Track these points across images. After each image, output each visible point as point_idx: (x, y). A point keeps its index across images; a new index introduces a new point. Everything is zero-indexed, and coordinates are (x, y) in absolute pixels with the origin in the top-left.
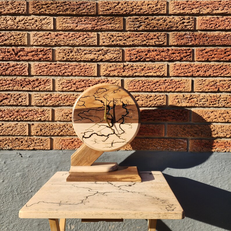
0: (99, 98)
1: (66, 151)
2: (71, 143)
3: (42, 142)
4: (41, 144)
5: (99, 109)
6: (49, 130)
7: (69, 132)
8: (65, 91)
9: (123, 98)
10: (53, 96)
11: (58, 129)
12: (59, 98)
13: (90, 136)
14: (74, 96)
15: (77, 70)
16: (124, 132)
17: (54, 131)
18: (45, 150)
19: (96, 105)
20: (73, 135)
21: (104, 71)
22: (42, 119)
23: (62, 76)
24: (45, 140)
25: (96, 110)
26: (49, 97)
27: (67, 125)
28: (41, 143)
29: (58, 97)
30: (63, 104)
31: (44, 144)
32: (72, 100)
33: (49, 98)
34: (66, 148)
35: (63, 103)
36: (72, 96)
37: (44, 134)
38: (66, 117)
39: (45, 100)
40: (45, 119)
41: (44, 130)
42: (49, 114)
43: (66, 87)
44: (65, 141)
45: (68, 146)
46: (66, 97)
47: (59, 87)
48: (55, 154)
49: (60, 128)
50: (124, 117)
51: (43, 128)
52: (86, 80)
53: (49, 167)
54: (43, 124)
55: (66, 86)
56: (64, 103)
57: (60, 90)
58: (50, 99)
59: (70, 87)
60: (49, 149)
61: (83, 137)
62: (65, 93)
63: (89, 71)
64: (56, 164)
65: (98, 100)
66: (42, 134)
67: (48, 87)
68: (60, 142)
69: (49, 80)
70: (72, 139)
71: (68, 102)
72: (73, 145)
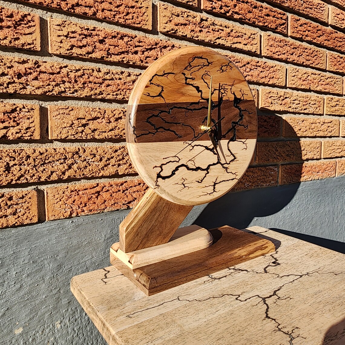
0: (193, 79)
1: (81, 220)
2: (94, 196)
3: (12, 205)
4: (9, 211)
5: (192, 107)
6: (35, 166)
7: (90, 168)
8: (78, 58)
9: (236, 84)
10: (42, 68)
11: (61, 164)
12: (62, 75)
13: (173, 173)
14: (101, 74)
15: (108, 5)
16: (235, 158)
17: (49, 168)
18: (22, 225)
19: (188, 98)
20: (101, 175)
21: (166, 23)
22: (9, 134)
23: (68, 13)
24: (23, 197)
25: (186, 109)
26: (30, 69)
27: (85, 151)
28: (9, 207)
29: (59, 73)
30: (73, 93)
31: (18, 211)
32: (95, 83)
33: (31, 73)
34: (83, 211)
35: (72, 90)
36: (95, 73)
37: (19, 179)
38: (80, 129)
39: (18, 78)
40: (19, 135)
41: (17, 167)
42: (31, 120)
43: (81, 47)
44: (80, 193)
45: (88, 206)
46: (79, 73)
47: (61, 45)
48: (50, 232)
49: (65, 158)
50: (235, 126)
51: (16, 162)
52: (129, 37)
53: (36, 271)
54: (14, 151)
55: (81, 45)
56: (76, 91)
57: (63, 51)
58: (35, 74)
59: (90, 49)
60: (36, 220)
61: (159, 176)
62: (78, 64)
63: (135, 15)
64: (54, 258)
65: (191, 85)
66: (12, 180)
67: (28, 39)
68: (65, 197)
69: (29, 18)
70: (98, 185)
71: (86, 90)
72: (99, 201)
